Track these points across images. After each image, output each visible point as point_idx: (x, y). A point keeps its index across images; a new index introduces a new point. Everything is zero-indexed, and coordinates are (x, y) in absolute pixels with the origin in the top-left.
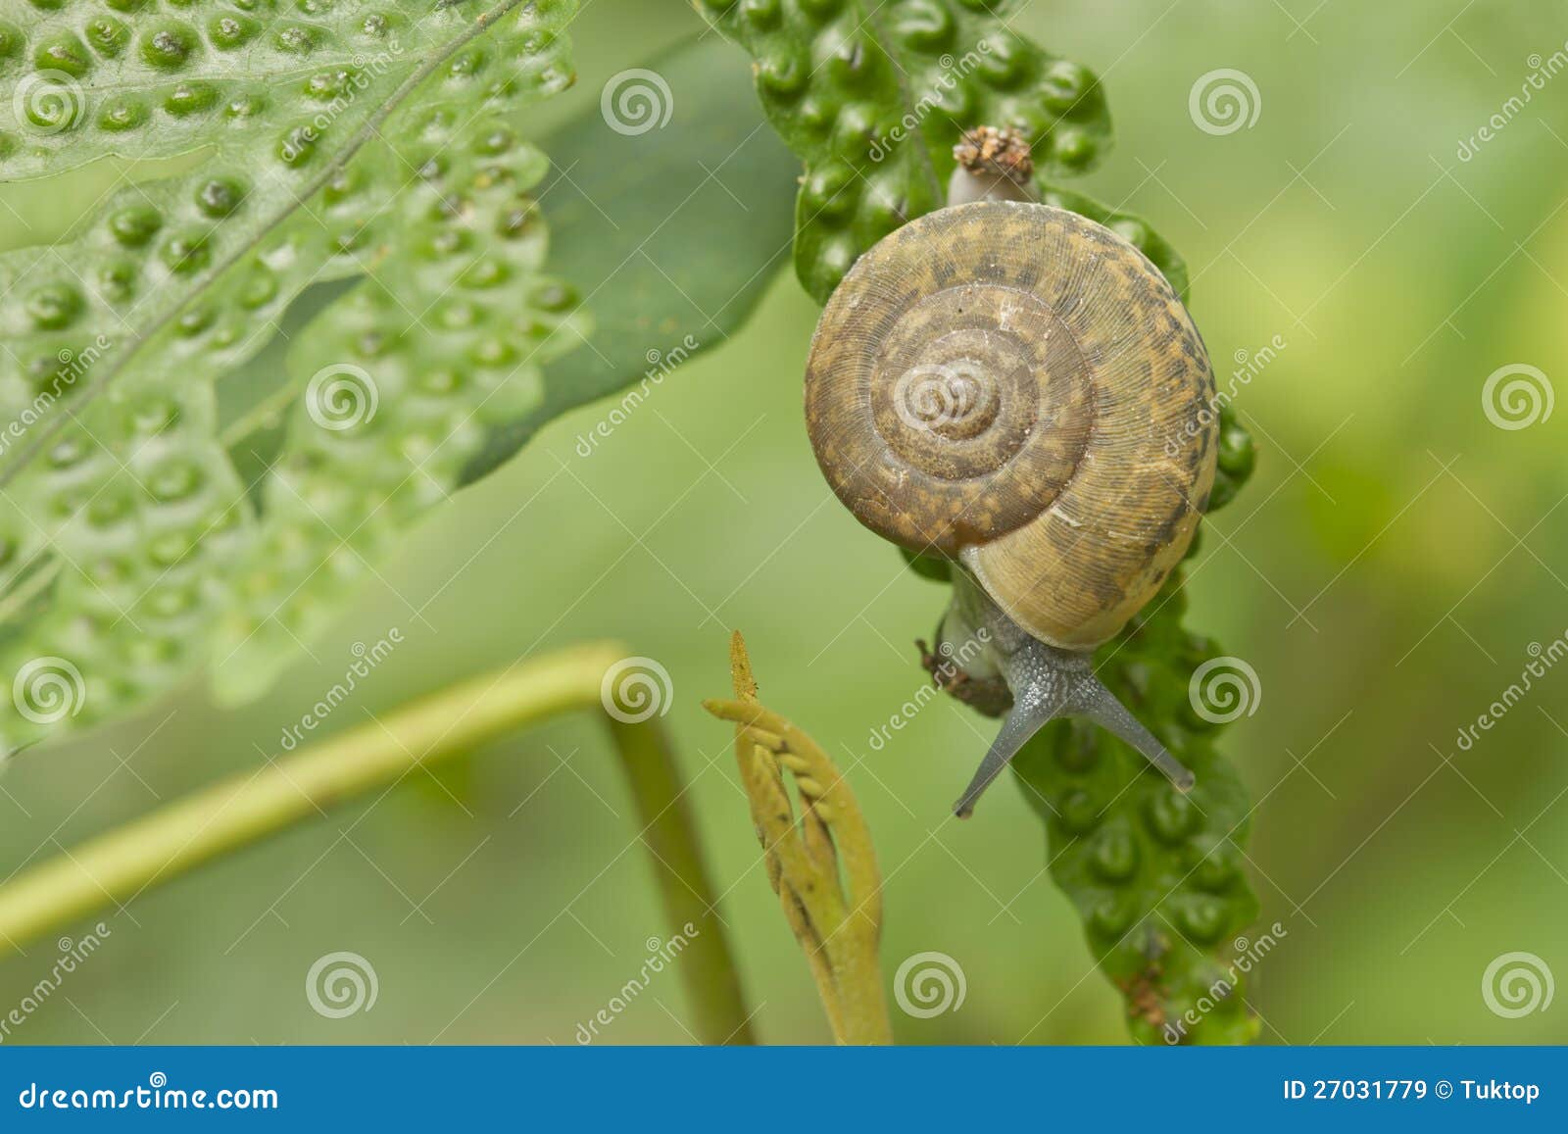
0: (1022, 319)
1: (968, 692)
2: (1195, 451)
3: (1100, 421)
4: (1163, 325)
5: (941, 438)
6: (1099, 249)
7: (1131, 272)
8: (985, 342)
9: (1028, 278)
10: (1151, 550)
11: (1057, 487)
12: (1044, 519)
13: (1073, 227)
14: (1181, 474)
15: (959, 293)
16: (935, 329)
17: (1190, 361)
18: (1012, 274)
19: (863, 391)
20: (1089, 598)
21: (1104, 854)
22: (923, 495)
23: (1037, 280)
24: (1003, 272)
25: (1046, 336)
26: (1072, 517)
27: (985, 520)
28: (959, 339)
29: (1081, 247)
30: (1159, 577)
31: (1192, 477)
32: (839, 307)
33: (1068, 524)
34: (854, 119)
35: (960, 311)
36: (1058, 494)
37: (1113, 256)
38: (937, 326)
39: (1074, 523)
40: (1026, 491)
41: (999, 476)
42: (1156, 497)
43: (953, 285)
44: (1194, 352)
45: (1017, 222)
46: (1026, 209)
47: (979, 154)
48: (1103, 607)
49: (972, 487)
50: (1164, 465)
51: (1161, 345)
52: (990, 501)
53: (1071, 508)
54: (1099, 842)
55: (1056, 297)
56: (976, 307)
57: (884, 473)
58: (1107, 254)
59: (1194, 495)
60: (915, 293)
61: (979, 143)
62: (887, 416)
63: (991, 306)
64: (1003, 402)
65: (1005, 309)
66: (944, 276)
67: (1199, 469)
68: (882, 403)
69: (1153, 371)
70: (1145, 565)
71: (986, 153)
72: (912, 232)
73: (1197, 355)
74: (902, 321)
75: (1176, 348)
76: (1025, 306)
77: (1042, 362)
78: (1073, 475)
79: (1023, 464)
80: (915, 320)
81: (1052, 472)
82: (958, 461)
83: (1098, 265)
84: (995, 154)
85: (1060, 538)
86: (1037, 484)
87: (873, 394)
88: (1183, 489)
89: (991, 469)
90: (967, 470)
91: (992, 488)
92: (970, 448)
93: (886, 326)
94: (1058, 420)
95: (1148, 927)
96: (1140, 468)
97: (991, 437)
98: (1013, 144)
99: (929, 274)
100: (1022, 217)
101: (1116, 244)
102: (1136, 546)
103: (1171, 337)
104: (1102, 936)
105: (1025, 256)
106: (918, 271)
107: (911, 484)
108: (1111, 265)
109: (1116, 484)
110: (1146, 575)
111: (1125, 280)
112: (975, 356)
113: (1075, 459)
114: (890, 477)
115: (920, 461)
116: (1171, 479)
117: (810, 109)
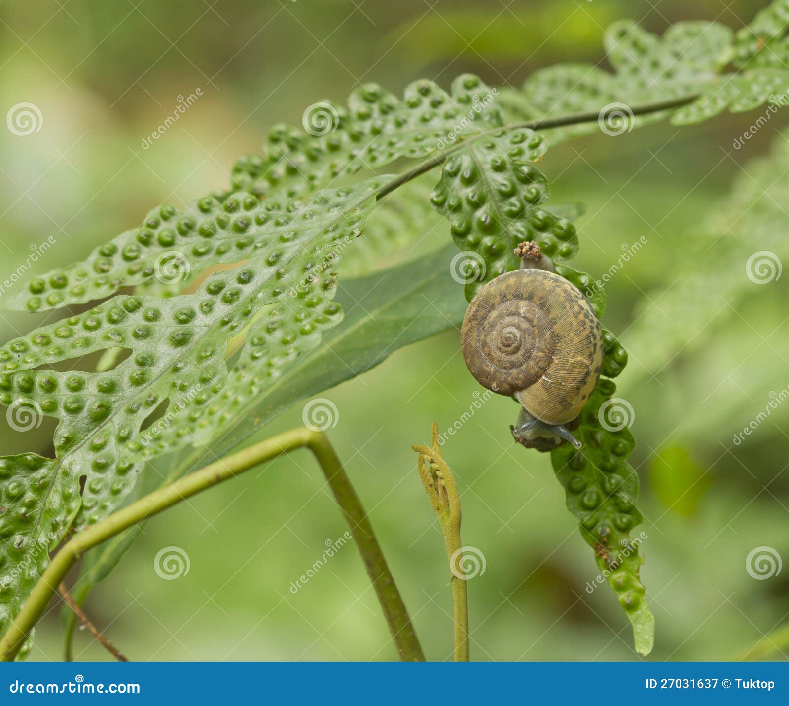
0: (528, 311)
1: (526, 444)
2: (591, 352)
3: (556, 345)
4: (576, 308)
5: (503, 355)
6: (554, 284)
7: (565, 291)
8: (516, 320)
9: (530, 298)
10: (578, 388)
11: (544, 370)
12: (540, 381)
13: (545, 277)
14: (586, 361)
15: (507, 303)
16: (500, 317)
17: (587, 320)
18: (525, 296)
19: (478, 340)
20: (559, 406)
21: (586, 500)
22: (498, 375)
23: (533, 297)
24: (522, 295)
25: (536, 316)
26: (549, 379)
27: (520, 383)
28: (508, 320)
29: (548, 285)
30: (584, 397)
31: (590, 362)
32: (470, 311)
33: (548, 382)
34: (487, 241)
35: (508, 310)
36: (544, 372)
37: (559, 286)
38: (501, 316)
39: (550, 381)
40: (532, 372)
41: (523, 367)
42: (577, 370)
43: (507, 301)
44: (588, 316)
45: (527, 277)
46: (530, 272)
47: (521, 252)
48: (565, 409)
49: (514, 371)
50: (580, 358)
51: (576, 316)
52: (521, 376)
53: (548, 376)
54: (585, 495)
55: (539, 303)
56: (513, 309)
57: (485, 367)
58: (557, 286)
59: (592, 368)
60: (493, 305)
61: (522, 248)
62: (486, 349)
63: (518, 307)
64: (523, 341)
65: (523, 308)
66: (504, 298)
67: (593, 359)
68: (485, 345)
69: (573, 326)
70: (577, 394)
71: (524, 250)
72: (493, 283)
73: (590, 318)
74: (490, 315)
75: (581, 317)
76: (529, 307)
77: (535, 326)
78: (549, 365)
79: (532, 363)
80: (494, 314)
81: (542, 364)
82: (510, 362)
83: (554, 290)
84: (527, 251)
85: (547, 387)
86: (537, 369)
87: (481, 341)
88: (587, 366)
89: (521, 365)
90: (513, 365)
91: (521, 371)
92: (514, 358)
93: (484, 318)
94: (542, 346)
95: (603, 525)
96: (570, 360)
97: (521, 353)
98: (535, 247)
99: (498, 297)
100: (529, 275)
101: (561, 282)
102: (572, 387)
103: (580, 313)
104: (587, 529)
105: (530, 289)
106: (495, 296)
107: (496, 371)
108: (558, 290)
109: (563, 367)
110: (578, 397)
111: (563, 294)
112: (513, 326)
113: (549, 360)
114: (488, 369)
115: (497, 363)
116: (582, 364)
117: (471, 238)
